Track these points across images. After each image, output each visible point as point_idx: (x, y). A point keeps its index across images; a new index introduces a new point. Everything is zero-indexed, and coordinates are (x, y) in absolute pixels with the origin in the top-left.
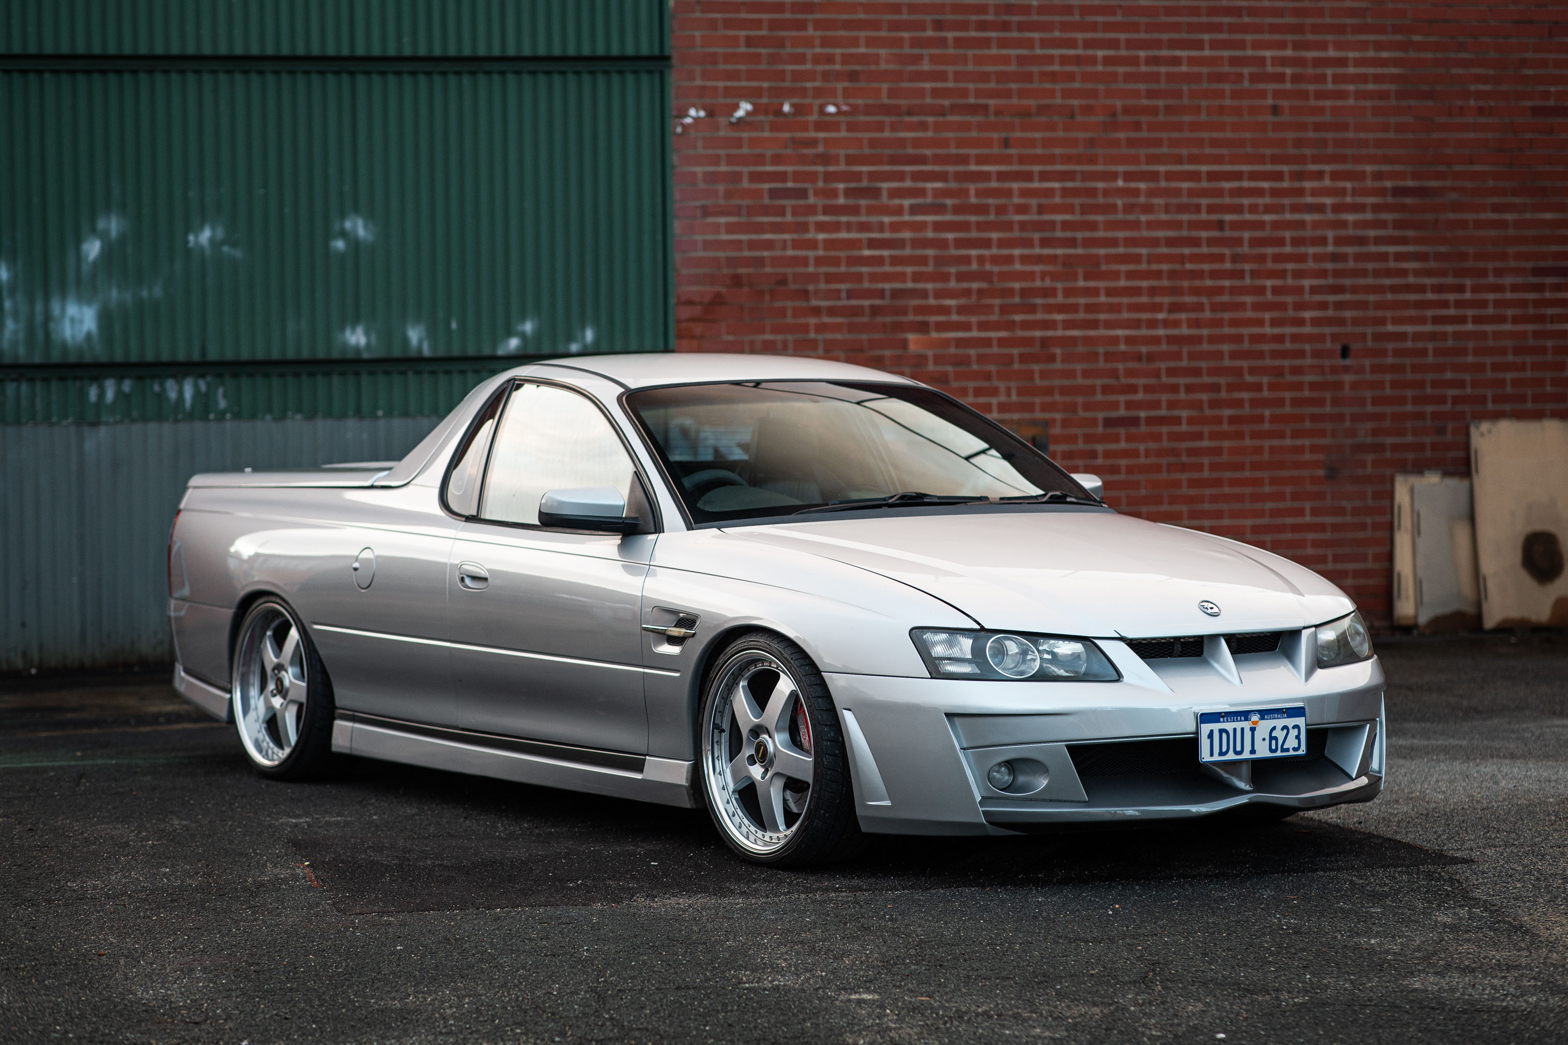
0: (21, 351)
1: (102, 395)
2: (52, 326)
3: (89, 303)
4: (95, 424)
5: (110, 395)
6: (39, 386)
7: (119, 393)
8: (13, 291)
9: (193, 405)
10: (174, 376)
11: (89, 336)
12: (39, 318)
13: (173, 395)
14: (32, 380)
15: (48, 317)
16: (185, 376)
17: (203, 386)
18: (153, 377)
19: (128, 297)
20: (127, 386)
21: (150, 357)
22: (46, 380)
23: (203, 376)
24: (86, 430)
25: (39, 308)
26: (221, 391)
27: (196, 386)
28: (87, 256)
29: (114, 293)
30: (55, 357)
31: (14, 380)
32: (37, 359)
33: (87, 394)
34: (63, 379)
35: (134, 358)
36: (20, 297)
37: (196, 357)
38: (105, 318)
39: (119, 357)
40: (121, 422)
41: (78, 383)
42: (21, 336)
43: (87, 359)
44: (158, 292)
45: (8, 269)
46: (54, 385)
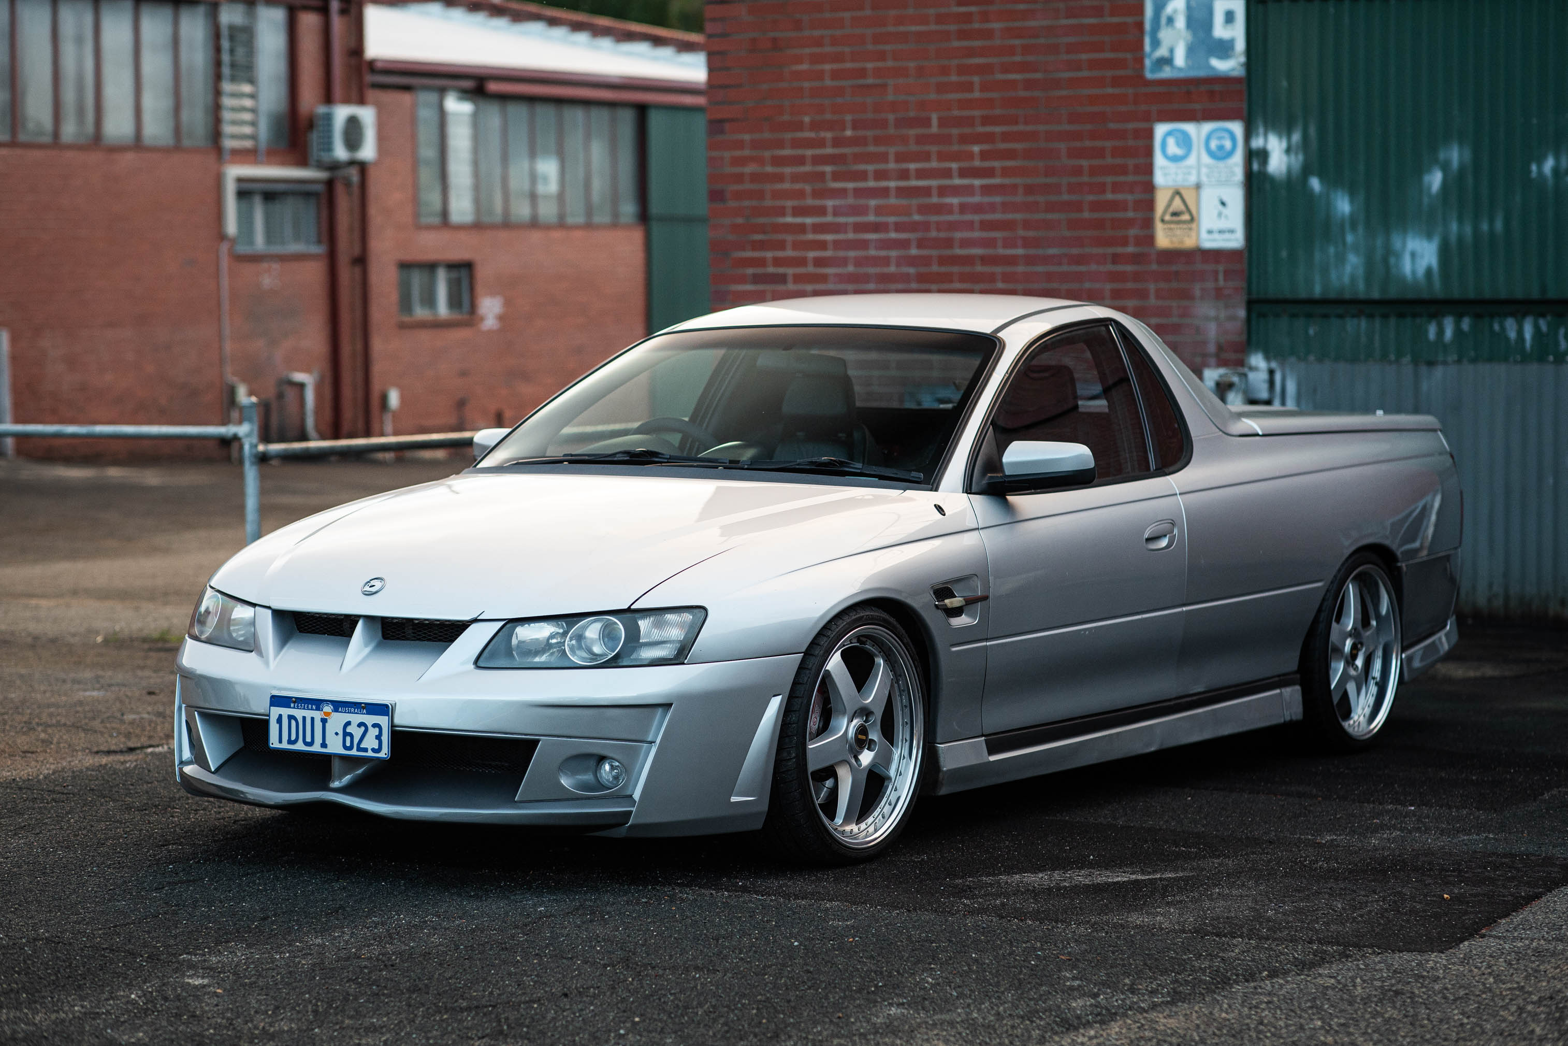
0: (1361, 286)
1: (1441, 332)
2: (1392, 260)
3: (1429, 236)
4: (1431, 364)
5: (1449, 333)
6: (1377, 322)
7: (1458, 331)
8: (1354, 226)
9: (1532, 346)
10: (1512, 315)
11: (1429, 272)
12: (1379, 252)
13: (1512, 335)
14: (1371, 316)
15: (1388, 252)
16: (1524, 315)
17: (1543, 325)
18: (1492, 316)
19: (1468, 230)
20: (1466, 324)
21: (1487, 294)
22: (1385, 316)
23: (1543, 315)
24: (1423, 369)
25: (1379, 242)
26: (1562, 331)
27: (1537, 327)
28: (1429, 188)
29: (1454, 227)
30: (1393, 293)
31: (1353, 316)
32: (1376, 295)
33: (1427, 331)
34: (1401, 316)
35: (1471, 295)
36: (1361, 230)
37: (1535, 294)
38: (1444, 252)
39: (1456, 294)
40: (1459, 361)
41: (1418, 321)
42: (1360, 272)
43: (1425, 295)
44: (1499, 225)
45: (1352, 202)
46: (1392, 321)
